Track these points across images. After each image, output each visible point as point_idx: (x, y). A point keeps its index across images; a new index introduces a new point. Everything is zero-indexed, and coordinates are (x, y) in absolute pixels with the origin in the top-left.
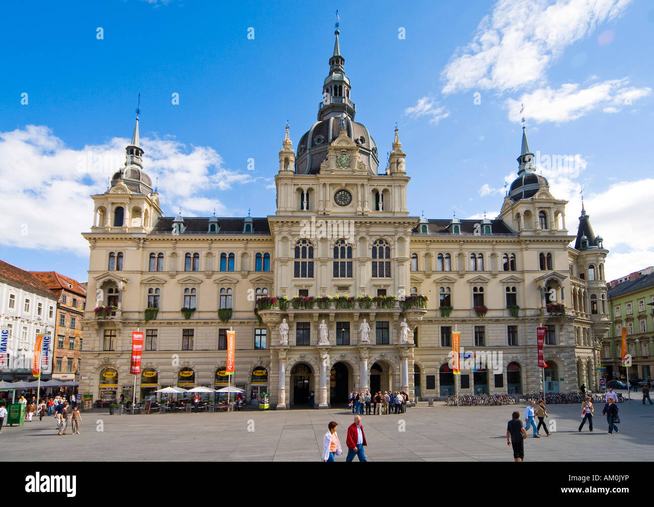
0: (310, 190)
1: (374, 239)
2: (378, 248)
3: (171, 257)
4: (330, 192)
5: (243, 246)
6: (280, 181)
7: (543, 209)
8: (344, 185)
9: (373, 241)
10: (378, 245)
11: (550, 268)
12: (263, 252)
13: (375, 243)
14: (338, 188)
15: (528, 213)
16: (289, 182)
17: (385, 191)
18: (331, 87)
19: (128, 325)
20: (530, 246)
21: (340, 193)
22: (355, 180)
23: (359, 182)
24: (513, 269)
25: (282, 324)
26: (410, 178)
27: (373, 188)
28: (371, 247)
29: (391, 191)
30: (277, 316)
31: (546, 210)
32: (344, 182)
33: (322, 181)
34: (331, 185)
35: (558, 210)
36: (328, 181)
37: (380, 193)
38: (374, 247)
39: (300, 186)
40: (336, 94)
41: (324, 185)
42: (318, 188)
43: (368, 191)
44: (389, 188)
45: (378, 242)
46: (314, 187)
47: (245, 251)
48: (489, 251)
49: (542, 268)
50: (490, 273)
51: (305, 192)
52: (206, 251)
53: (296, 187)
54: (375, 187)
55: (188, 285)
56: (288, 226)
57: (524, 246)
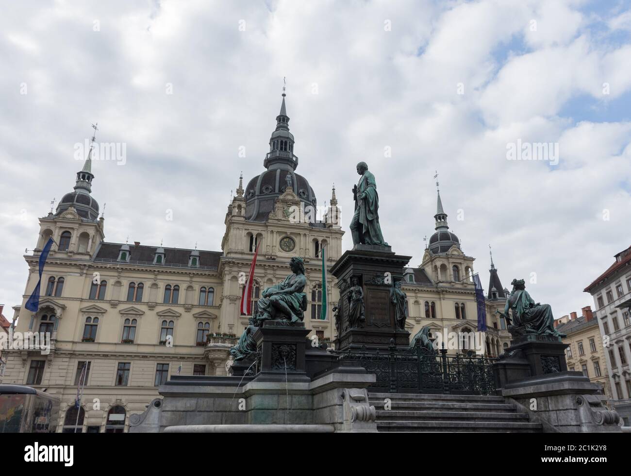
0: (259, 235)
1: (314, 284)
2: (317, 291)
3: (114, 285)
4: (277, 238)
5: (188, 279)
6: (232, 225)
7: (457, 264)
8: (289, 233)
9: (313, 285)
10: (317, 289)
11: (464, 317)
12: (208, 287)
13: (315, 287)
14: (284, 235)
15: (444, 267)
16: (240, 226)
17: (324, 241)
18: (278, 141)
19: (59, 356)
20: (446, 296)
21: (285, 240)
22: (298, 230)
23: (302, 232)
24: (434, 316)
25: (228, 361)
26: (344, 232)
27: (313, 237)
28: (311, 291)
29: (328, 242)
30: (224, 353)
31: (459, 265)
32: (289, 231)
33: (270, 229)
34: (278, 232)
35: (468, 265)
36: (275, 229)
37: (320, 242)
38: (313, 291)
39: (250, 231)
40: (281, 149)
41: (272, 232)
42: (266, 234)
43: (310, 239)
44: (328, 239)
45: (317, 286)
46: (263, 233)
47: (191, 285)
48: (412, 299)
49: (458, 316)
50: (414, 318)
51: (254, 237)
52: (152, 282)
53: (248, 231)
54: (316, 237)
55: (129, 315)
56: (238, 267)
57: (442, 296)
